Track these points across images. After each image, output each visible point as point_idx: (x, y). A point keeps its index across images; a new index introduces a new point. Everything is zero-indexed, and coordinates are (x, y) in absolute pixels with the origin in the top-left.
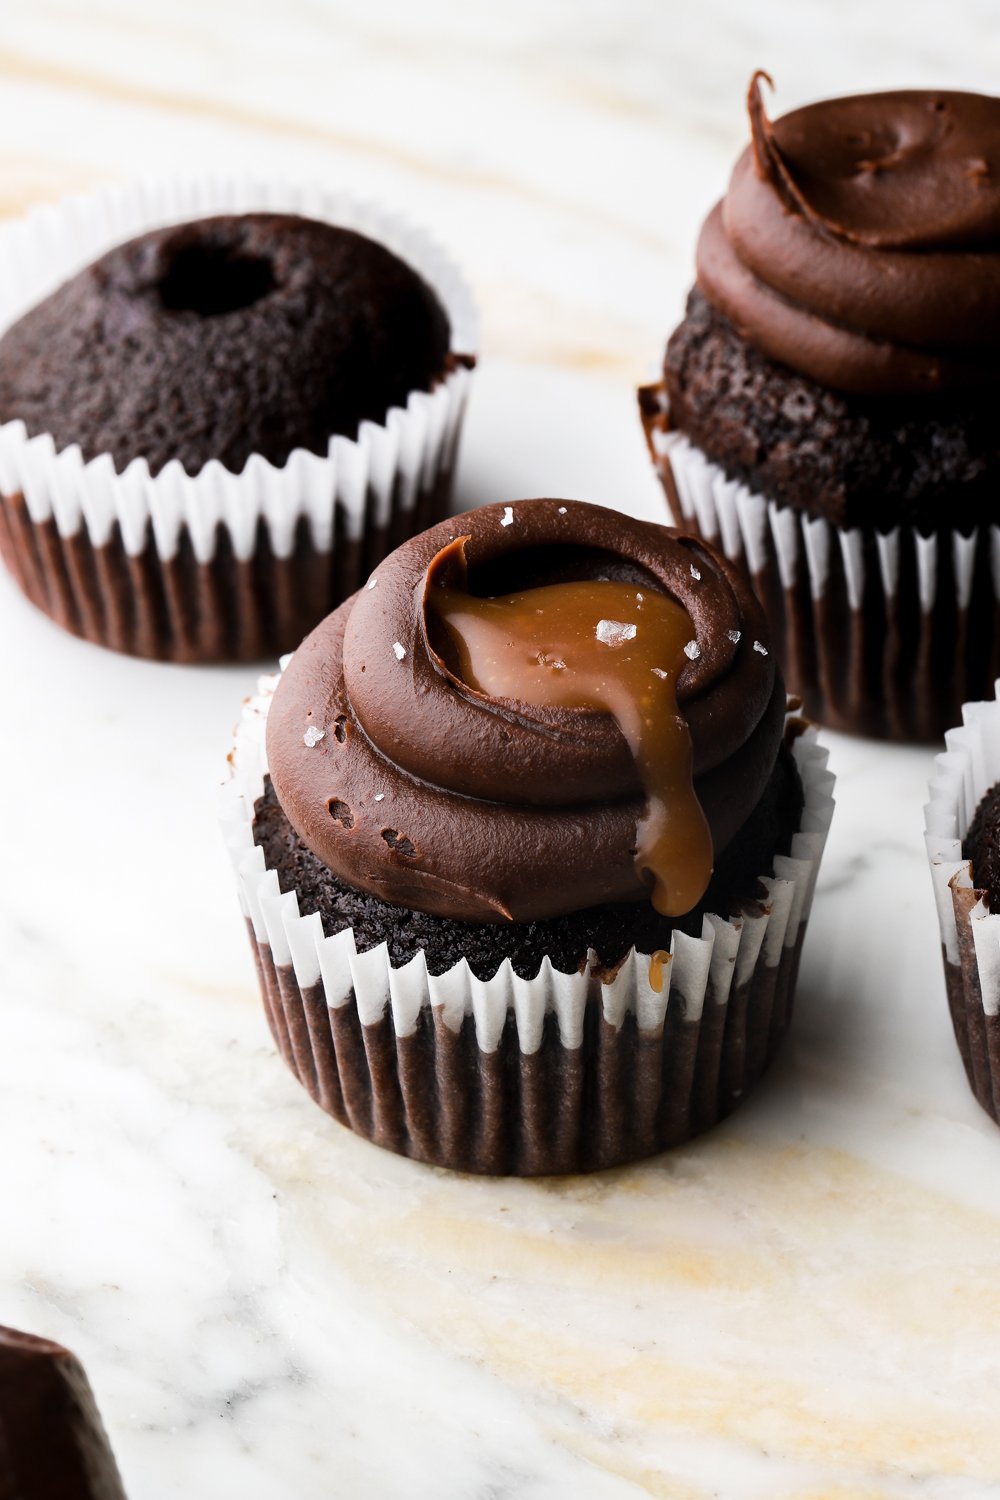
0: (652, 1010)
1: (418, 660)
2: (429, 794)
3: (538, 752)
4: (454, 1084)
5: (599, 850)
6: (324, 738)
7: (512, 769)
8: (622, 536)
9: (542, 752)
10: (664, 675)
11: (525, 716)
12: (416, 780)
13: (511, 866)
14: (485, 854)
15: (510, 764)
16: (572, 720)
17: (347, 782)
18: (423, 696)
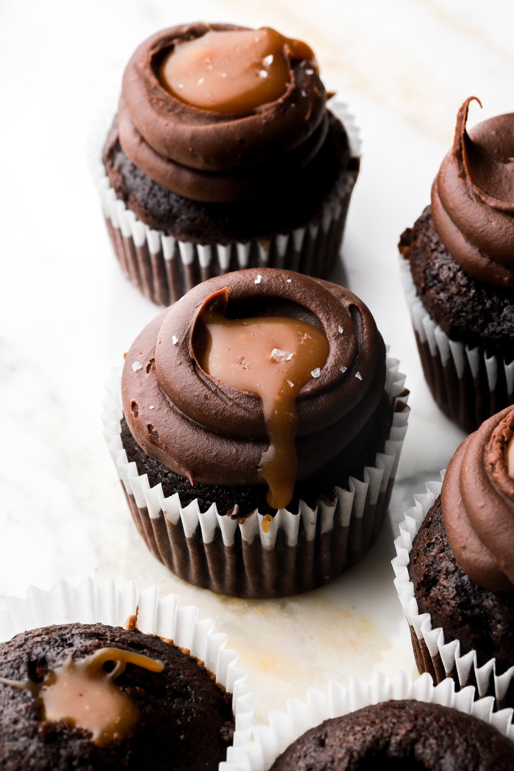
0: (267, 539)
1: (183, 346)
2: (174, 412)
3: (219, 409)
4: (176, 545)
5: (241, 462)
6: (141, 369)
7: (207, 414)
8: (313, 301)
9: (221, 409)
10: (292, 385)
11: (220, 389)
12: (172, 404)
13: (198, 459)
14: (188, 450)
15: (206, 411)
16: (240, 397)
17: (142, 395)
18: (178, 366)
